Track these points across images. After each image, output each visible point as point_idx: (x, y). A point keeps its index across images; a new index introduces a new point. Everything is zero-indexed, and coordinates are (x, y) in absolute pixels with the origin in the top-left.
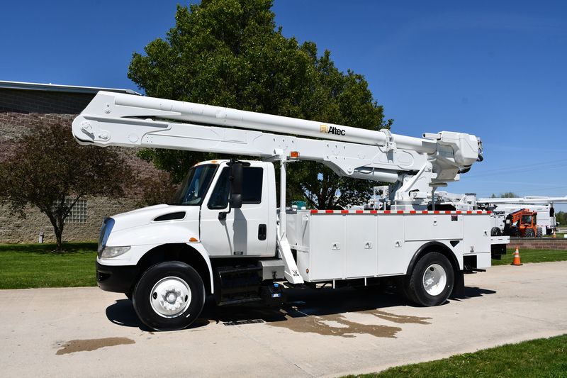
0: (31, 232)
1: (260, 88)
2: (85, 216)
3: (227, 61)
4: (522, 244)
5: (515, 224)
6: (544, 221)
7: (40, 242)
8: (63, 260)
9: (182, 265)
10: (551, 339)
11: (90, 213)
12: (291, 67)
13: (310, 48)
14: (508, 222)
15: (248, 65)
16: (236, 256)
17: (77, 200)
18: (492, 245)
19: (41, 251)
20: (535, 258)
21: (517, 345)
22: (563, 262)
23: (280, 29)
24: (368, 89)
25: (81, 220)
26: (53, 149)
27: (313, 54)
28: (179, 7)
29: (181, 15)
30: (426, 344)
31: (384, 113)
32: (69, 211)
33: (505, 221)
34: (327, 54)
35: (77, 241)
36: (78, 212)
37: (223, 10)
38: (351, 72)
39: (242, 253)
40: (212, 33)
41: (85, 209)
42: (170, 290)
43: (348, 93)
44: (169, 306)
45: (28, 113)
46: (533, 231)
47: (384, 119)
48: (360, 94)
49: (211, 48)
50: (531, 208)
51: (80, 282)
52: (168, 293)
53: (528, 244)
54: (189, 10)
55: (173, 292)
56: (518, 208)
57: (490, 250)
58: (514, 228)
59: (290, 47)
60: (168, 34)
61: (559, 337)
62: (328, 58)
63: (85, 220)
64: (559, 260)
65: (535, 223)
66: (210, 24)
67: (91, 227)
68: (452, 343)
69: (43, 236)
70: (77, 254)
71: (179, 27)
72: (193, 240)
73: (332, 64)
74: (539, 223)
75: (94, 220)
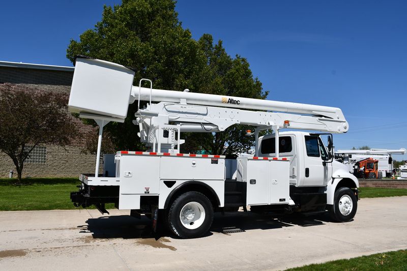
0: (3, 170)
1: (160, 66)
2: (45, 159)
3: (135, 46)
4: (366, 184)
5: (362, 169)
6: (384, 167)
7: (10, 177)
8: (18, 191)
10: (352, 260)
11: (49, 157)
12: (185, 50)
13: (207, 39)
14: (356, 167)
15: (151, 49)
17: (34, 147)
19: (5, 184)
20: (372, 194)
21: (321, 265)
22: (391, 197)
23: (181, 23)
24: (249, 68)
25: (42, 162)
26: (17, 110)
27: (210, 43)
28: (105, 7)
29: (107, 12)
30: (250, 262)
31: (262, 87)
32: (28, 155)
33: (354, 167)
35: (38, 177)
36: (39, 156)
37: (136, 9)
38: (238, 56)
40: (126, 26)
41: (45, 154)
43: (233, 71)
45: (3, 83)
46: (375, 174)
47: (262, 91)
48: (242, 72)
49: (125, 36)
50: (374, 158)
51: (20, 207)
53: (370, 184)
54: (113, 9)
56: (365, 157)
58: (361, 171)
59: (185, 36)
60: (96, 26)
61: (359, 258)
62: (221, 46)
63: (45, 162)
64: (389, 196)
65: (377, 169)
66: (125, 19)
67: (49, 167)
68: (271, 261)
69: (12, 173)
70: (31, 186)
71: (104, 22)
73: (223, 50)
74: (379, 169)
75: (52, 162)
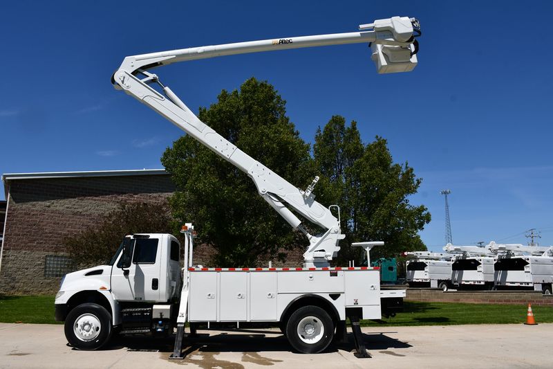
9: (95, 306)
16: (136, 301)
18: (381, 298)
27: (341, 126)
34: (354, 125)
38: (379, 138)
39: (141, 299)
42: (86, 322)
44: (85, 333)
52: (85, 324)
55: (88, 324)
57: (379, 303)
62: (354, 128)
72: (103, 288)
